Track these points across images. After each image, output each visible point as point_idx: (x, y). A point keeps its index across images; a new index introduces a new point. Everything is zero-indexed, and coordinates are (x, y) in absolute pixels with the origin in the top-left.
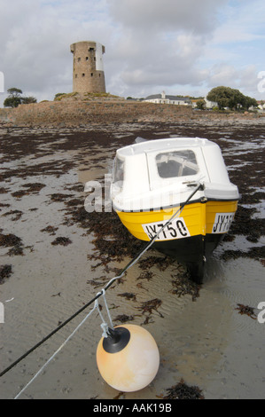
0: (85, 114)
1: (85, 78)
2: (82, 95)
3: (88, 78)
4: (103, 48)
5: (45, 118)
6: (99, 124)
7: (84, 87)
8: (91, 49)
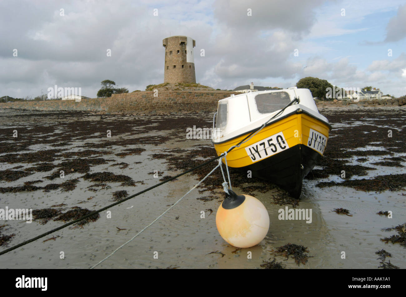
0: (176, 103)
1: (177, 70)
2: (173, 86)
3: (179, 70)
4: (194, 42)
5: (137, 107)
6: (189, 112)
7: (175, 78)
8: (183, 43)
